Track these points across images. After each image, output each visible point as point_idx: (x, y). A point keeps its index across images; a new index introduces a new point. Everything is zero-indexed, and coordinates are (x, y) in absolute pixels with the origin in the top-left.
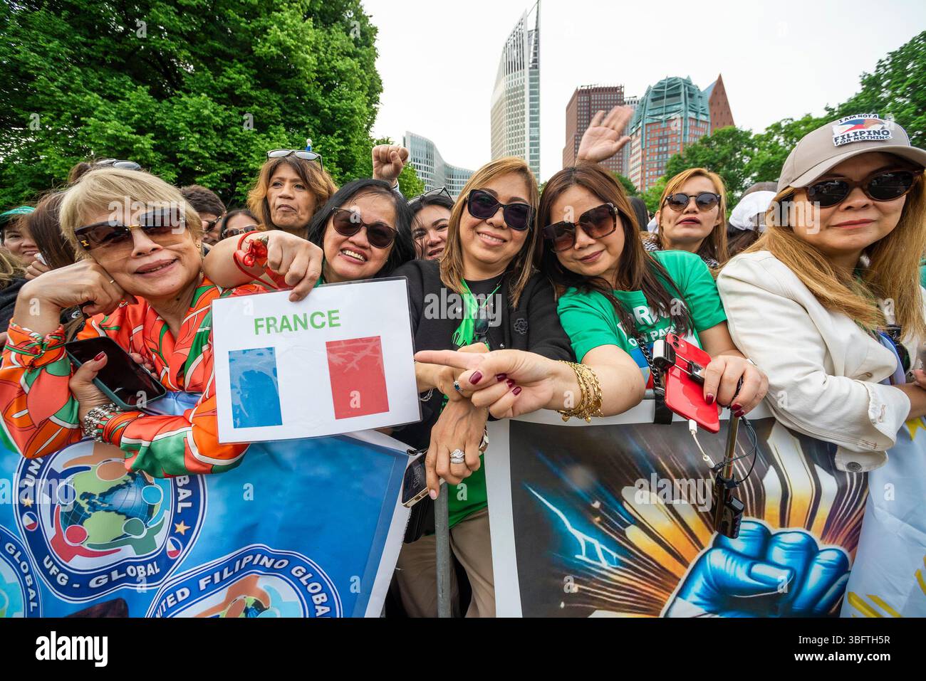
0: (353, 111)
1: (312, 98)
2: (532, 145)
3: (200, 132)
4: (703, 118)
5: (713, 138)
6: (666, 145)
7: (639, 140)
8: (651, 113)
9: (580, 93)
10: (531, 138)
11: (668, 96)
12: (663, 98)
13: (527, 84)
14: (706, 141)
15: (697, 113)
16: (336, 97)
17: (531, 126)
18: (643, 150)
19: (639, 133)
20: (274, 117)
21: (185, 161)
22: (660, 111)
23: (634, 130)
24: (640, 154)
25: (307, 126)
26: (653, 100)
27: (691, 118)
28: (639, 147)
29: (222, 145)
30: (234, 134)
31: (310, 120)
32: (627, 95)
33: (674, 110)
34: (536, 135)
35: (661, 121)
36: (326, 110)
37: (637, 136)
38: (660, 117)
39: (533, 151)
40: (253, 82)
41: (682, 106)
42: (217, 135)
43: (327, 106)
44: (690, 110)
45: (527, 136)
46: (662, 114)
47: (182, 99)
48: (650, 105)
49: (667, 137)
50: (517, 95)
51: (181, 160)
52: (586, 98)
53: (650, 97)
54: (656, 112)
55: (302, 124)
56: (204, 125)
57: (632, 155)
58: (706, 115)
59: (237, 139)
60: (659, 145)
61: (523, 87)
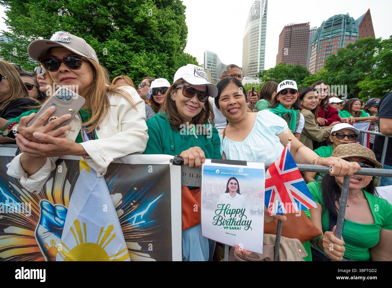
0: (173, 42)
1: (157, 38)
2: (261, 53)
3: (114, 54)
4: (355, 34)
5: (355, 45)
6: (331, 50)
7: (316, 49)
8: (323, 34)
9: (286, 28)
10: (261, 51)
11: (334, 25)
12: (331, 26)
13: (260, 26)
14: (351, 47)
15: (350, 32)
16: (166, 37)
17: (261, 45)
18: (317, 53)
19: (316, 45)
20: (142, 46)
21: (108, 65)
22: (329, 33)
23: (313, 44)
24: (315, 56)
25: (154, 50)
26: (325, 28)
27: (346, 35)
28: (315, 52)
29: (122, 58)
30: (126, 54)
31: (156, 47)
32: (312, 27)
33: (336, 32)
34: (263, 49)
35: (329, 38)
36: (162, 42)
37: (314, 47)
38: (328, 36)
39: (261, 57)
40: (134, 33)
41: (342, 30)
42: (120, 55)
43: (163, 41)
44: (346, 31)
45: (259, 49)
46: (329, 35)
47: (108, 42)
48: (323, 30)
49: (331, 46)
50: (256, 31)
51: (107, 65)
52: (290, 30)
53: (323, 27)
54: (326, 34)
55: (153, 49)
56: (115, 51)
57: (311, 56)
58: (357, 33)
59: (128, 56)
60: (327, 50)
61: (258, 27)
